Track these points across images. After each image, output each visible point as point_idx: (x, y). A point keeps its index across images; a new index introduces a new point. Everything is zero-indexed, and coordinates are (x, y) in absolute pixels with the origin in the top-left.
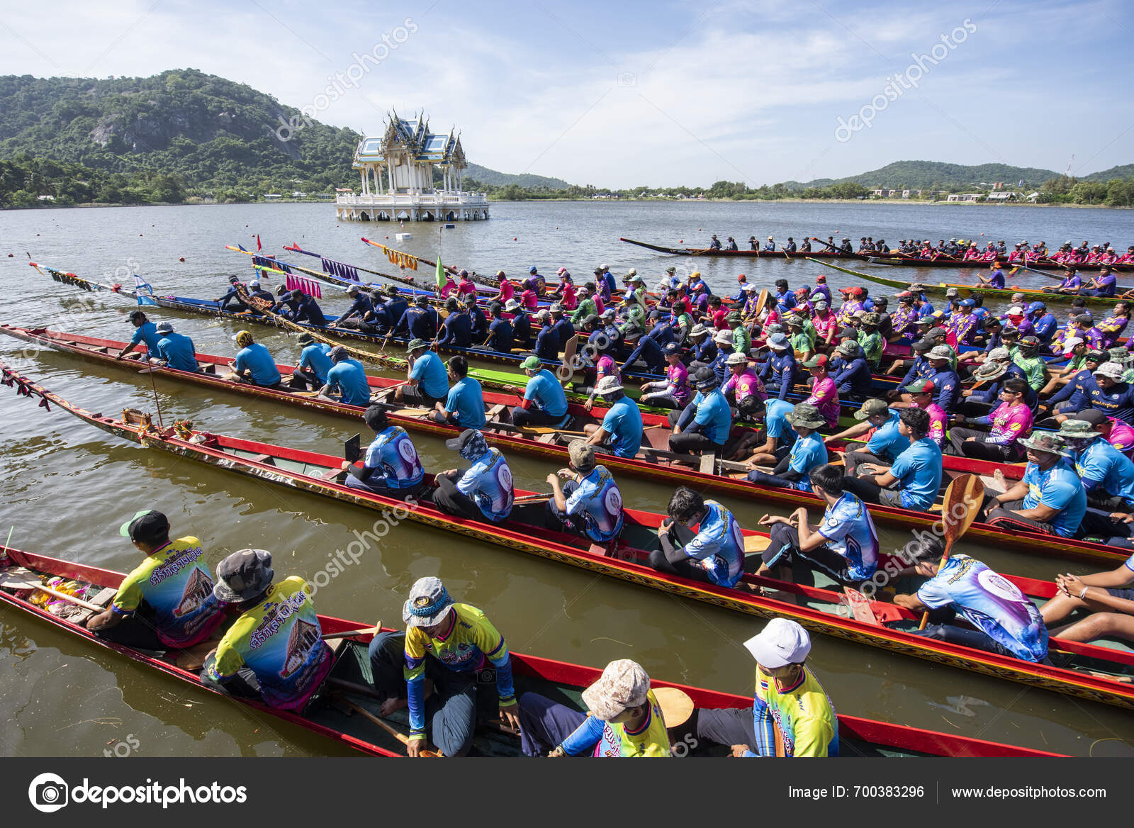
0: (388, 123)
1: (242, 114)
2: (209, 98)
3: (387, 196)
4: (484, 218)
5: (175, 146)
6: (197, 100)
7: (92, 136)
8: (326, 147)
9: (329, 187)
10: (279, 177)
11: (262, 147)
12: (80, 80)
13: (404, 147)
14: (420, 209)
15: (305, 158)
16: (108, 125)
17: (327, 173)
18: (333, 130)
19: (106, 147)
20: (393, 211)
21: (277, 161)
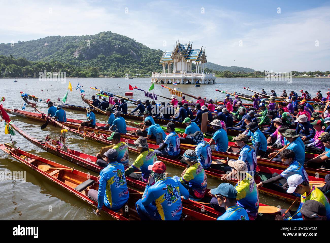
0: (176, 46)
1: (122, 46)
2: (113, 41)
3: (172, 74)
4: (213, 83)
5: (99, 57)
6: (108, 42)
7: (74, 54)
8: (151, 57)
9: (150, 72)
10: (132, 68)
11: (127, 57)
12: (74, 37)
13: (181, 55)
14: (185, 79)
15: (142, 61)
16: (79, 51)
17: (150, 67)
18: (154, 51)
19: (77, 58)
20: (174, 80)
21: (132, 62)
